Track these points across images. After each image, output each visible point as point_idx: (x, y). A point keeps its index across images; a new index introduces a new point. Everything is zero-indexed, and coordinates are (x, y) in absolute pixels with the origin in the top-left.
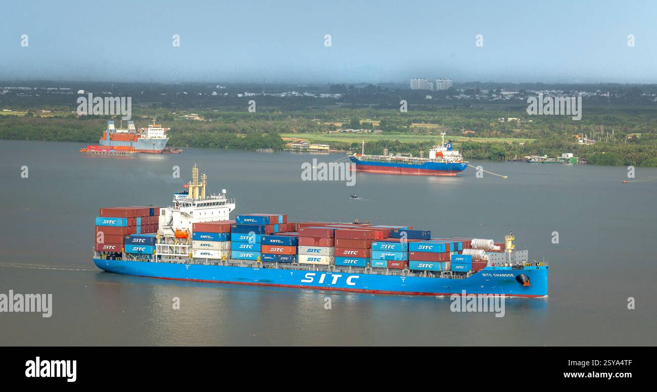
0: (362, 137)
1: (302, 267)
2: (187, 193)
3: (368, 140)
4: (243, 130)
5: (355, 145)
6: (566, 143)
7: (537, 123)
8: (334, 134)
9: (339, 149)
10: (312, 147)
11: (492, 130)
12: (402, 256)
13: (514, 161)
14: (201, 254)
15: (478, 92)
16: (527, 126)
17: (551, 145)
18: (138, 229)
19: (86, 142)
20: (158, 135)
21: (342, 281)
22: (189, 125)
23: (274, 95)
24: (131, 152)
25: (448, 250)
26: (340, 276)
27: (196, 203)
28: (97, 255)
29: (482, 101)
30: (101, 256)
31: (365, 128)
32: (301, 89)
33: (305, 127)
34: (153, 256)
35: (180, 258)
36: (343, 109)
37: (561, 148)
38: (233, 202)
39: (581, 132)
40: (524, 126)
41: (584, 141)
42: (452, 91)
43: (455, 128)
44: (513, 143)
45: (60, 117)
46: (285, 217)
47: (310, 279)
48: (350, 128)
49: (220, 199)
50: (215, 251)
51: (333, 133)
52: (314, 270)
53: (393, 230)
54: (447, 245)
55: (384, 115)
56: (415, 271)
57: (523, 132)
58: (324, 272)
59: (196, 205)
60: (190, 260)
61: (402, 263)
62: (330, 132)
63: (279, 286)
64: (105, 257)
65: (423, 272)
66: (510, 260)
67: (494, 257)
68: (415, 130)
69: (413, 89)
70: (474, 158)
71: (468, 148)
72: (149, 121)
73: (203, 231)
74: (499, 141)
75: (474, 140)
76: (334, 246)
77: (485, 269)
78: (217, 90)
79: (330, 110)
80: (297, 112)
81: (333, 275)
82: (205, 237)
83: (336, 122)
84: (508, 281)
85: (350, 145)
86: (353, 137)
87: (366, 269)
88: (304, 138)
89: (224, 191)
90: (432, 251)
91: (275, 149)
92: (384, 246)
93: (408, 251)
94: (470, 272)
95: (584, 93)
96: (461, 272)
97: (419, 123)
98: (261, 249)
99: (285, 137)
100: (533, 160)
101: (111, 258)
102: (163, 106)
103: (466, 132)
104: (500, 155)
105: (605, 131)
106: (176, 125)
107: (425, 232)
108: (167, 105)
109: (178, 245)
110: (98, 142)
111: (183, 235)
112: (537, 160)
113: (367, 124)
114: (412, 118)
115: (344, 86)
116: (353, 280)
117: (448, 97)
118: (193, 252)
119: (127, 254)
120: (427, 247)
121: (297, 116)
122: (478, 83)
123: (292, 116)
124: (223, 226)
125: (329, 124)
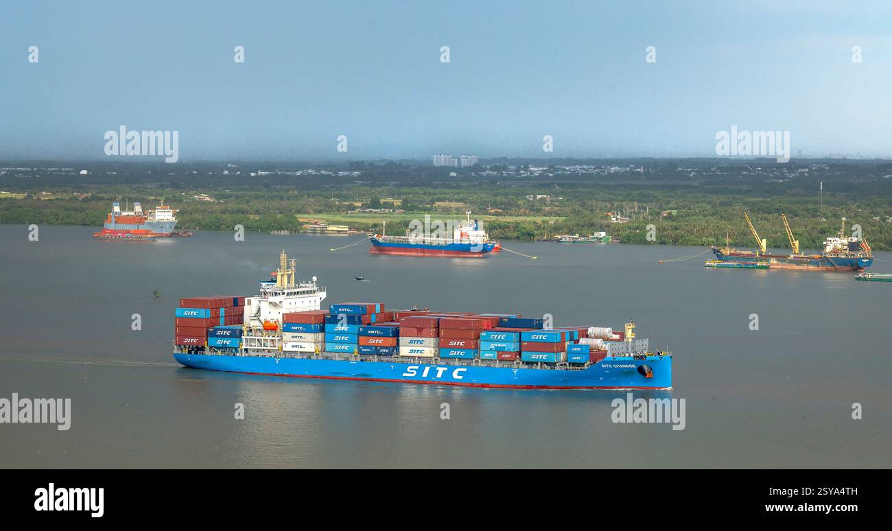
0: (383, 217)
1: (403, 360)
2: (275, 281)
3: (389, 220)
4: (257, 211)
5: (375, 226)
6: (597, 220)
7: (567, 200)
8: (353, 215)
9: (358, 230)
10: (330, 228)
11: (520, 209)
12: (513, 347)
13: (544, 240)
14: (293, 346)
15: (505, 168)
16: (556, 204)
17: (582, 223)
18: (222, 320)
19: (89, 225)
20: (166, 217)
21: (448, 374)
22: (199, 206)
23: (289, 173)
24: (148, 236)
25: (563, 340)
26: (446, 369)
27: (286, 291)
28: (178, 350)
29: (510, 178)
30: (182, 349)
31: (385, 208)
32: (318, 167)
33: (322, 207)
34: (239, 349)
35: (269, 352)
36: (362, 188)
37: (593, 227)
38: (324, 291)
39: (614, 209)
40: (553, 204)
41: (617, 219)
42: (477, 168)
43: (482, 207)
44: (543, 221)
45: (61, 200)
46: (382, 306)
47: (413, 373)
48: (369, 207)
49: (310, 287)
50: (308, 343)
51: (351, 213)
52: (417, 362)
53: (501, 319)
54: (563, 335)
55: (406, 193)
56: (527, 363)
57: (552, 210)
58: (428, 364)
59: (286, 294)
60: (280, 354)
61: (514, 354)
62: (349, 212)
63: (378, 380)
64: (187, 351)
65: (537, 363)
66: (630, 349)
67: (615, 347)
68: (438, 210)
69: (436, 165)
70: (501, 238)
71: (495, 228)
72: (157, 202)
73: (293, 322)
74: (528, 220)
75: (502, 219)
76: (438, 336)
77: (605, 359)
78: (228, 169)
79: (348, 190)
80: (313, 192)
81: (438, 368)
82: (296, 328)
83: (355, 201)
84: (629, 373)
85: (370, 226)
86: (373, 217)
87: (474, 361)
88: (322, 219)
89: (315, 279)
90: (546, 341)
91: (290, 230)
92: (494, 336)
93: (520, 341)
94: (588, 363)
95: (617, 168)
96: (577, 364)
97: (443, 201)
98: (358, 341)
99: (301, 218)
100: (564, 240)
101: (193, 352)
102: (172, 186)
103: (493, 211)
104: (529, 235)
105: (639, 208)
106: (186, 206)
107: (536, 320)
108: (176, 185)
109: (267, 337)
110: (103, 225)
111: (272, 326)
112: (568, 239)
113: (389, 203)
114: (435, 197)
115: (363, 163)
116: (459, 374)
117: (473, 174)
118: (284, 345)
119: (211, 348)
120: (541, 336)
121: (314, 196)
122: (505, 159)
123: (309, 196)
124: (315, 316)
125: (348, 203)
